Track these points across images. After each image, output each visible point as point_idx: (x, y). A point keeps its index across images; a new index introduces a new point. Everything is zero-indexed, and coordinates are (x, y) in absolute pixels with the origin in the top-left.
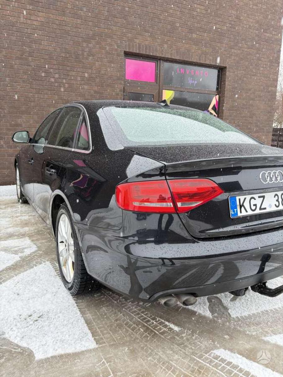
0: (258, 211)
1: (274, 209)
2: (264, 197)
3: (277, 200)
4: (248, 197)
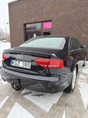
0: (17, 66)
1: (22, 67)
2: (19, 62)
3: (24, 65)
4: (15, 61)
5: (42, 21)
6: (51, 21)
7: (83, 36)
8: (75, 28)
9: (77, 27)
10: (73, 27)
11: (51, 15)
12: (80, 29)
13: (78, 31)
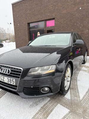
5: (45, 19)
6: (54, 19)
7: (86, 32)
8: (78, 25)
9: (79, 24)
10: (75, 24)
11: (54, 13)
12: (82, 26)
13: (81, 27)
